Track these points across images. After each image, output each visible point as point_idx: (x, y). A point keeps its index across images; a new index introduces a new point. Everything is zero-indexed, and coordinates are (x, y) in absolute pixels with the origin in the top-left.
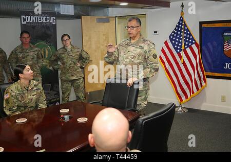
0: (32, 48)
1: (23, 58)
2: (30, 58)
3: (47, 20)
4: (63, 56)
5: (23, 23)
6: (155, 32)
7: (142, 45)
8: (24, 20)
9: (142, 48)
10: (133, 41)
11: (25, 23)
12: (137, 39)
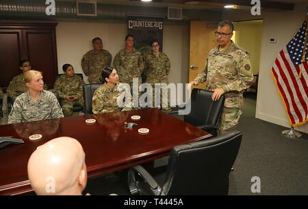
0: (134, 52)
1: (125, 61)
2: (131, 61)
3: (153, 24)
4: (152, 62)
5: (130, 27)
6: (272, 40)
7: (232, 54)
8: (131, 24)
9: (231, 58)
10: (221, 50)
11: (132, 27)
12: (226, 47)
